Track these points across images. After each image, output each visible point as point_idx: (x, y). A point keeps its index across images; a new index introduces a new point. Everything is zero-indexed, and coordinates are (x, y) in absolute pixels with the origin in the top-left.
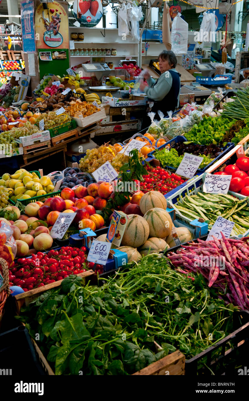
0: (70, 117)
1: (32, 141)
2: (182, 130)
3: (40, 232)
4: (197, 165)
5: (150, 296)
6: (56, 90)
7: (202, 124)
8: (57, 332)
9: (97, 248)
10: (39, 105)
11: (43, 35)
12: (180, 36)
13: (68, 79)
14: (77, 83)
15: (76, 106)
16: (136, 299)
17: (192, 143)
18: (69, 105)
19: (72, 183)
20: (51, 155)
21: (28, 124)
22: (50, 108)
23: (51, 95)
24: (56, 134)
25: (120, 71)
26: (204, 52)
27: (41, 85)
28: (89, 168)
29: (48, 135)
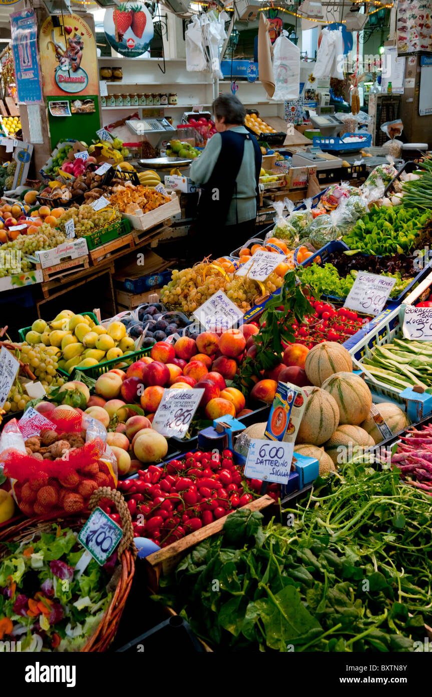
0: (118, 214)
1: (57, 257)
2: (337, 231)
3: (138, 427)
4: (384, 291)
5: (390, 538)
6: (84, 167)
7: (371, 220)
8: (256, 624)
9: (263, 454)
10: (57, 194)
11: (53, 73)
12: (286, 69)
13: (102, 148)
14: (118, 155)
15: (128, 194)
16: (364, 544)
17: (359, 252)
18: (111, 192)
19: (161, 333)
20: (89, 280)
21: (46, 228)
22: (78, 199)
23: (77, 177)
24: (97, 244)
25: (186, 132)
26: (319, 96)
27: (54, 158)
28: (184, 303)
29: (84, 246)
